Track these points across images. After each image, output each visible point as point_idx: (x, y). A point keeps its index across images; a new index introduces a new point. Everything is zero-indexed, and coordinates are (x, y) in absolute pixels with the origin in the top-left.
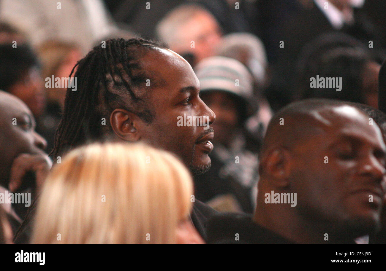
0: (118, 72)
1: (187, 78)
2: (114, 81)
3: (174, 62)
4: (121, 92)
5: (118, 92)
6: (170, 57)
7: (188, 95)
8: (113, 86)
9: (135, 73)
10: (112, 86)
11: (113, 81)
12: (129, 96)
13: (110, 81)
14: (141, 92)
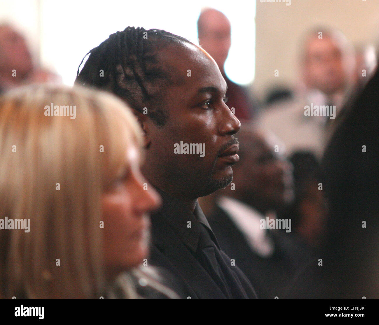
0: (131, 64)
1: (210, 77)
2: (126, 74)
3: (196, 59)
4: (131, 88)
5: (128, 87)
6: (193, 53)
7: (208, 96)
8: (124, 80)
9: (149, 66)
10: (122, 79)
11: (124, 74)
12: (140, 92)
13: (121, 74)
14: (154, 89)
